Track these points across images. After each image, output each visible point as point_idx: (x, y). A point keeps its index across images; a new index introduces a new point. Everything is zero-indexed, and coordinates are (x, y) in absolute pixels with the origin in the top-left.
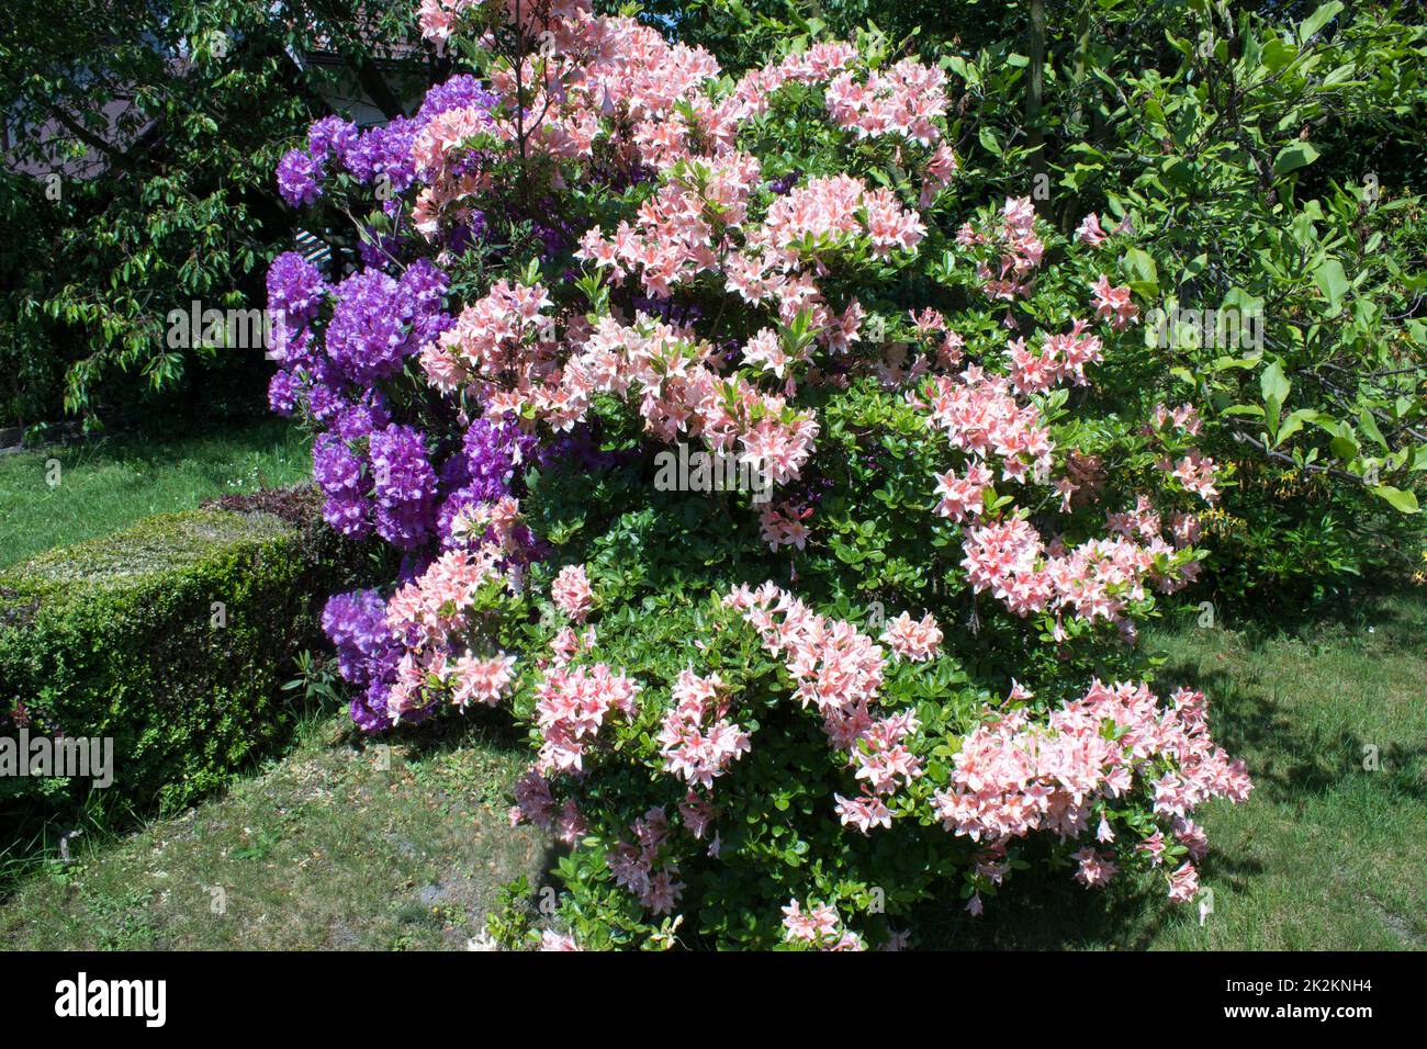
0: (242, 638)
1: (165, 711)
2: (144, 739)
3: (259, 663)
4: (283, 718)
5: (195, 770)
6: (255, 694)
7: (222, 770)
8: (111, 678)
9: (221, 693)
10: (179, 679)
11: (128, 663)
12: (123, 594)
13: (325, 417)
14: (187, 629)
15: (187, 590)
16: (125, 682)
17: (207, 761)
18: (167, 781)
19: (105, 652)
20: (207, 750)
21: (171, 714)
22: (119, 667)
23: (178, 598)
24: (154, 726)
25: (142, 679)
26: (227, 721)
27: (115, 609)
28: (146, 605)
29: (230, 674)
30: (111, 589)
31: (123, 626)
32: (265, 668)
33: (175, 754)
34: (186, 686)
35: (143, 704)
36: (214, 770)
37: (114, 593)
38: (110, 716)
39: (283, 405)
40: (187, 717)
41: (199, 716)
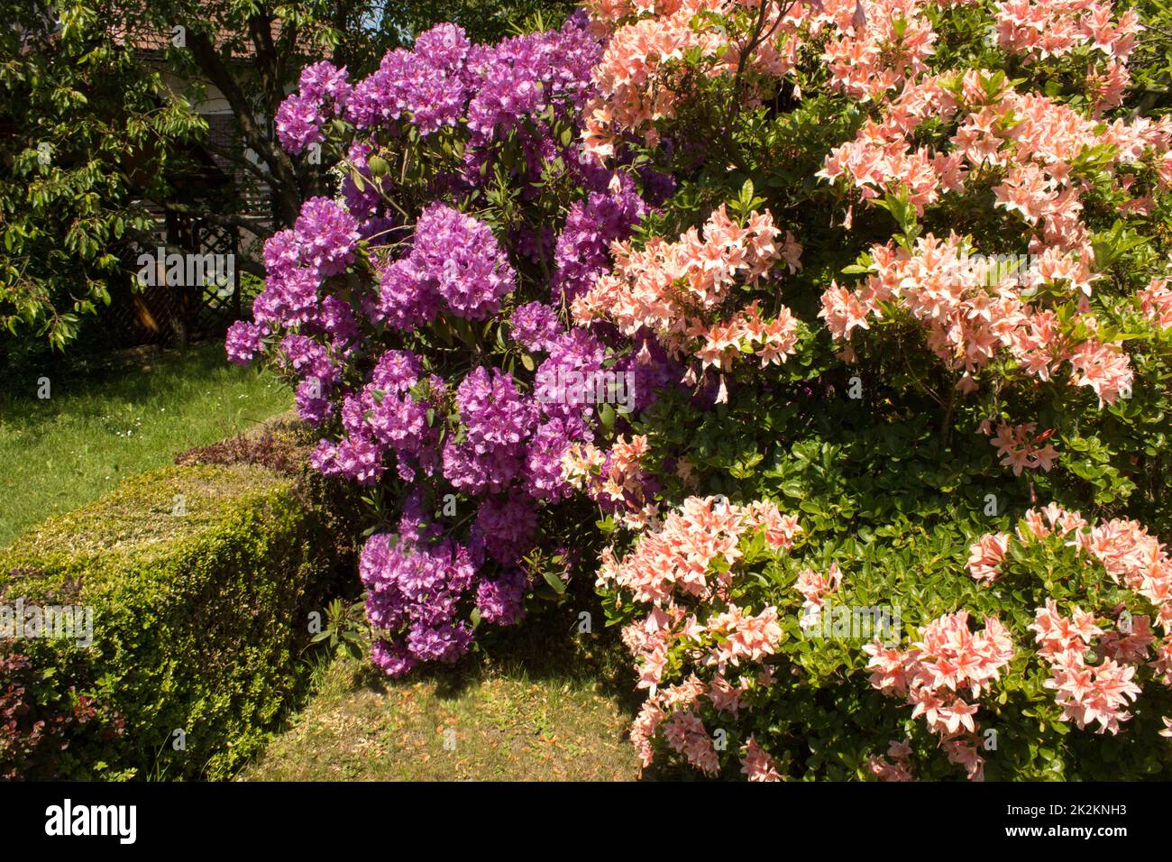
0: (265, 595)
1: (208, 681)
2: (193, 713)
3: (280, 618)
4: (301, 669)
5: (237, 736)
6: (277, 648)
7: (259, 731)
8: (161, 653)
9: (251, 652)
10: (216, 645)
11: (175, 636)
12: (163, 564)
13: (303, 365)
14: (222, 593)
15: (220, 553)
16: (174, 656)
17: (245, 724)
18: (214, 752)
19: (155, 628)
20: (244, 713)
21: (213, 683)
22: (167, 642)
23: (213, 560)
24: (200, 697)
25: (187, 651)
26: (259, 682)
27: (159, 580)
28: (186, 573)
29: (257, 633)
30: (150, 559)
31: (170, 598)
32: (285, 622)
33: (219, 723)
34: (223, 650)
35: (189, 676)
36: (252, 733)
37: (154, 564)
38: (164, 694)
39: (242, 356)
40: (226, 683)
41: (235, 679)
